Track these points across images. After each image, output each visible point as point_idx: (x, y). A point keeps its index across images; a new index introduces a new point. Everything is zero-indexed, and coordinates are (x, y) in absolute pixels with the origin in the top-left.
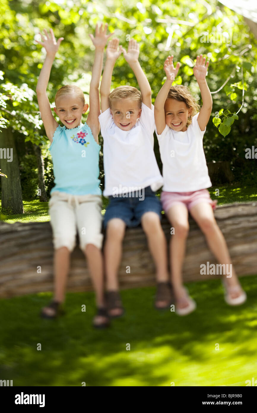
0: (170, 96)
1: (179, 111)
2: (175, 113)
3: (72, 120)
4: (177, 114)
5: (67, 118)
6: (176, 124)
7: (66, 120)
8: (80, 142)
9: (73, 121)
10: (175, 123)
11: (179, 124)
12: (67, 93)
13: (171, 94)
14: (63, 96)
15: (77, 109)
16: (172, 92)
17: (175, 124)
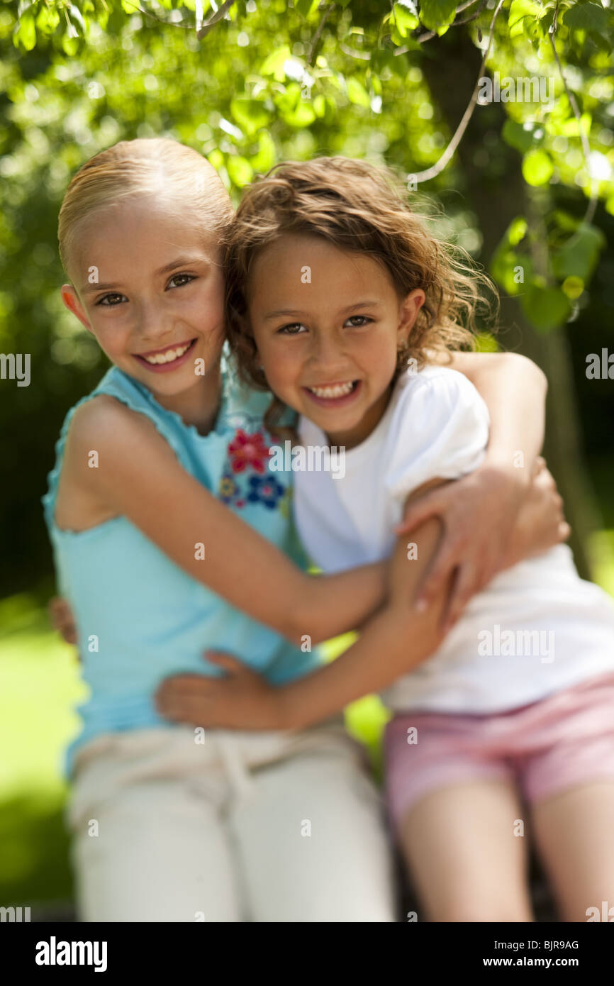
0: (296, 220)
1: (348, 309)
2: (326, 324)
3: (173, 347)
4: (335, 329)
5: (147, 339)
6: (328, 392)
7: (139, 351)
8: (253, 498)
9: (180, 352)
10: (324, 386)
11: (346, 388)
12: (123, 194)
13: (298, 210)
14: (104, 209)
15: (194, 278)
16: (308, 201)
17: (320, 392)
